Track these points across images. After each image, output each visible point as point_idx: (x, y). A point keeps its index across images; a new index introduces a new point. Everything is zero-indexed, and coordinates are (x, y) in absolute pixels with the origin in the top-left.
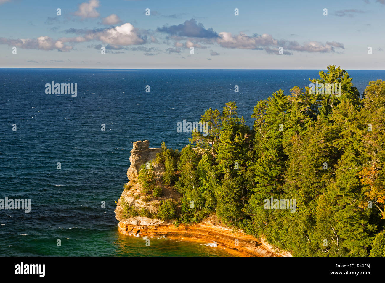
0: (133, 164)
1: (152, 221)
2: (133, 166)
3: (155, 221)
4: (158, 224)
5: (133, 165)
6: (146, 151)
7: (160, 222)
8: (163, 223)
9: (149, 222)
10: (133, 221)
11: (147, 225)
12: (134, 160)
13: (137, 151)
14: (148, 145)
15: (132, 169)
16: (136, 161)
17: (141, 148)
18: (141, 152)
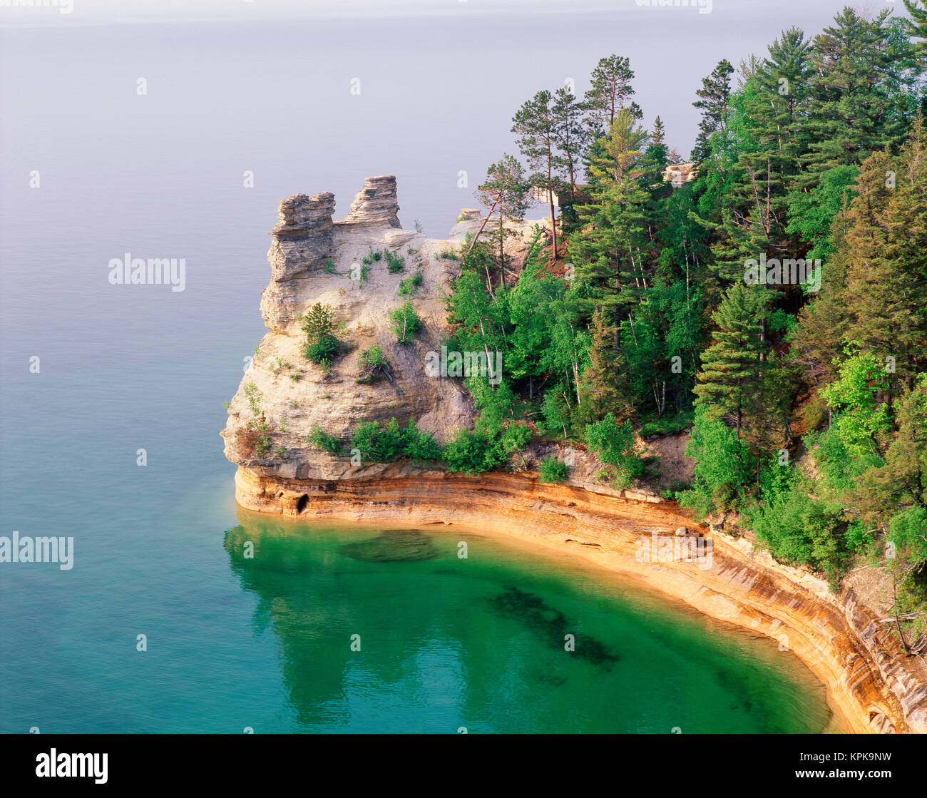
0: (277, 273)
1: (346, 464)
2: (278, 281)
4: (366, 474)
5: (279, 277)
6: (322, 228)
7: (376, 468)
8: (386, 470)
9: (337, 468)
10: (283, 465)
11: (331, 478)
12: (282, 262)
13: (292, 228)
14: (330, 210)
15: (277, 290)
16: (289, 262)
17: (306, 220)
18: (305, 232)
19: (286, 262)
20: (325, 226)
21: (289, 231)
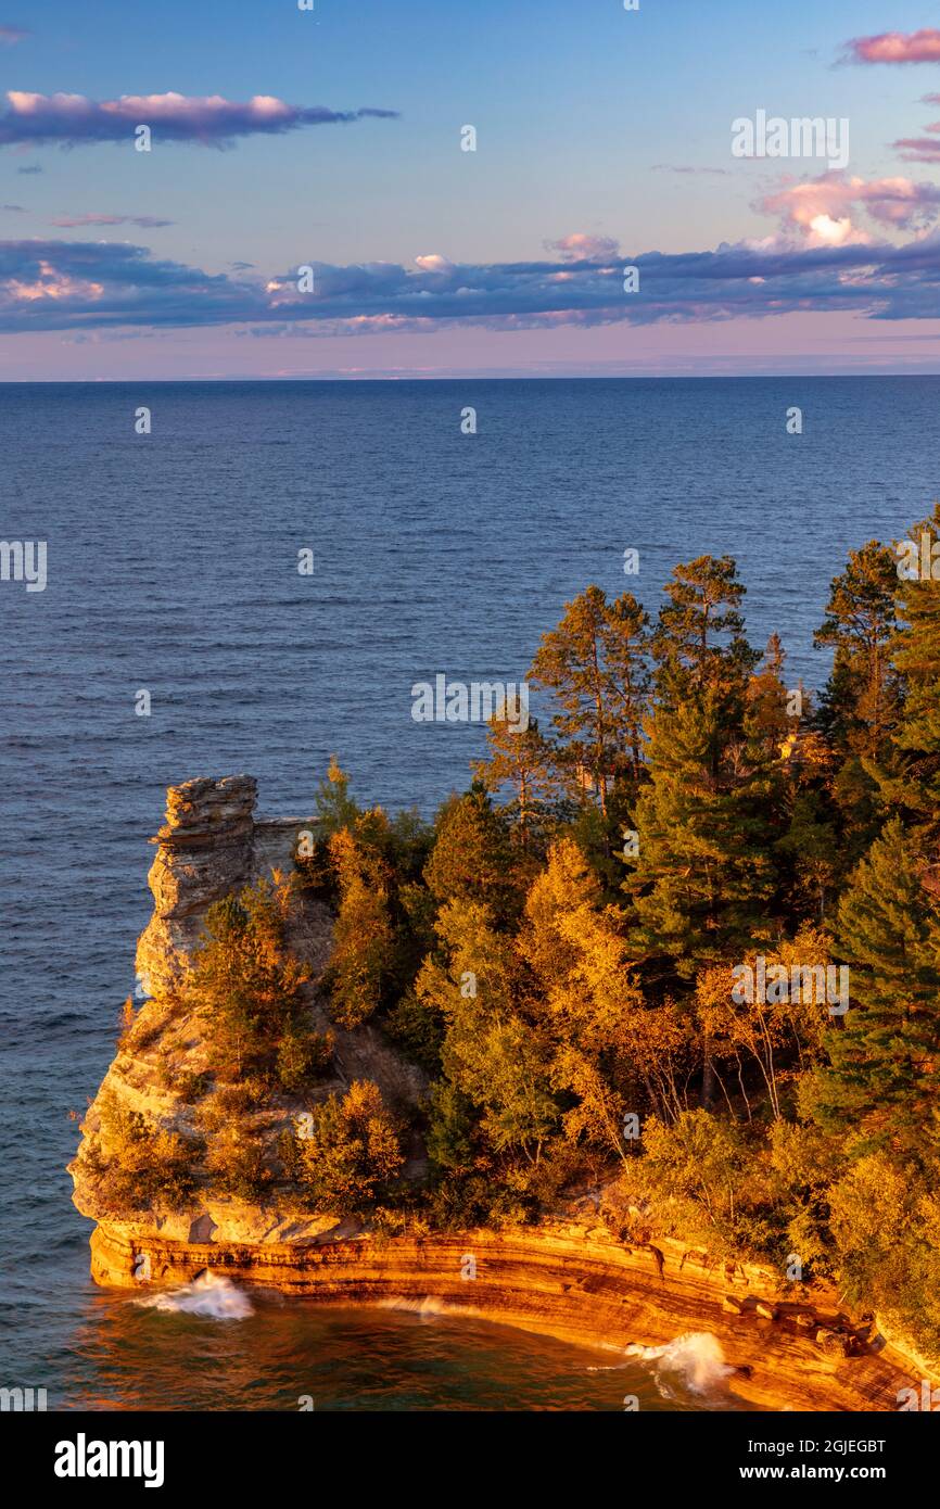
0: (164, 905)
1: (272, 1219)
2: (165, 918)
3: (290, 1220)
4: (304, 1235)
5: (167, 911)
6: (236, 833)
7: (320, 1225)
8: (337, 1228)
9: (257, 1225)
10: (170, 1220)
11: (248, 1241)
12: (172, 888)
13: (187, 832)
14: (249, 804)
15: (163, 933)
16: (185, 888)
17: (210, 819)
18: (209, 839)
19: (179, 887)
20: (242, 829)
21: (183, 838)
